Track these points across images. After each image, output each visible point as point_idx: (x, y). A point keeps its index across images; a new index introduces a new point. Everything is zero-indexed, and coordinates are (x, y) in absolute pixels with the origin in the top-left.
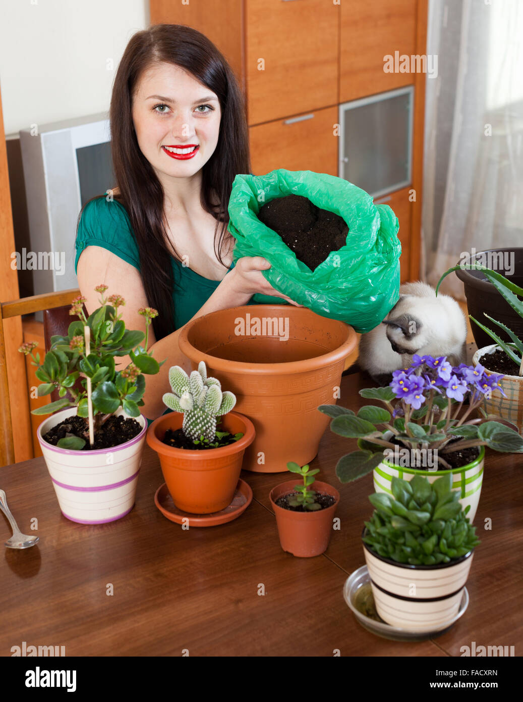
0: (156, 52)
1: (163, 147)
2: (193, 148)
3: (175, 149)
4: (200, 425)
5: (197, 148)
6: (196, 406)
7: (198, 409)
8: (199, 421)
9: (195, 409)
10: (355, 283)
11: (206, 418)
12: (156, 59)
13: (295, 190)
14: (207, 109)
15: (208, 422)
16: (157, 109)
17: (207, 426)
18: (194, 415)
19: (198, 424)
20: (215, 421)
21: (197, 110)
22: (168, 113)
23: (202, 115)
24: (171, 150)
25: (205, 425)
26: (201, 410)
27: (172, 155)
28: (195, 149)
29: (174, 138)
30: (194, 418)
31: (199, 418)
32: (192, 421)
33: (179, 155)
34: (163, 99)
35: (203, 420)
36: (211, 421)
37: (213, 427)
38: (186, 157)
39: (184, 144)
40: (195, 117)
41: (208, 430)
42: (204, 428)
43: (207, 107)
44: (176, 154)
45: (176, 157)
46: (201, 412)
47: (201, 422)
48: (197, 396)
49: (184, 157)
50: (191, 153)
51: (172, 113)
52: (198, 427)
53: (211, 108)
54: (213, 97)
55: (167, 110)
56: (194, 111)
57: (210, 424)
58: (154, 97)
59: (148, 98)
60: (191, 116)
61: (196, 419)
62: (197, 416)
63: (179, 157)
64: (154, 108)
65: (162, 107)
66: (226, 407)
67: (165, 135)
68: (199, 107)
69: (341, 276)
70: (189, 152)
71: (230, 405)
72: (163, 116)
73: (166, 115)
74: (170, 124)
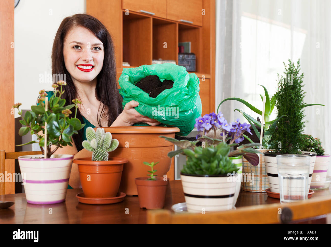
0: (75, 22)
1: (77, 65)
2: (91, 67)
3: (83, 66)
4: (100, 157)
5: (93, 67)
6: (99, 147)
7: (100, 148)
8: (100, 154)
9: (98, 148)
10: (177, 103)
11: (103, 153)
12: (75, 25)
13: (151, 73)
14: (98, 49)
15: (105, 154)
16: (75, 48)
17: (104, 156)
18: (98, 152)
19: (99, 156)
20: (108, 154)
21: (93, 49)
22: (80, 50)
23: (96, 52)
24: (81, 67)
25: (102, 156)
26: (101, 148)
27: (81, 69)
28: (92, 68)
29: (82, 61)
30: (97, 153)
31: (100, 153)
32: (96, 155)
33: (85, 69)
34: (78, 43)
35: (102, 154)
36: (106, 154)
37: (107, 157)
38: (88, 71)
39: (87, 64)
40: (92, 52)
41: (104, 159)
42: (103, 158)
43: (98, 48)
44: (83, 69)
45: (83, 70)
46: (101, 149)
47: (100, 155)
48: (99, 140)
49: (87, 70)
50: (90, 69)
51: (82, 50)
52: (99, 158)
53: (100, 49)
54: (101, 44)
55: (79, 48)
56: (92, 49)
57: (105, 155)
58: (74, 42)
59: (71, 43)
60: (91, 52)
61: (98, 154)
62: (99, 152)
63: (84, 70)
64: (73, 47)
65: (77, 47)
66: (114, 146)
67: (78, 60)
68: (94, 48)
69: (170, 100)
70: (89, 69)
71: (116, 145)
72: (78, 51)
73: (79, 50)
74: (81, 54)
